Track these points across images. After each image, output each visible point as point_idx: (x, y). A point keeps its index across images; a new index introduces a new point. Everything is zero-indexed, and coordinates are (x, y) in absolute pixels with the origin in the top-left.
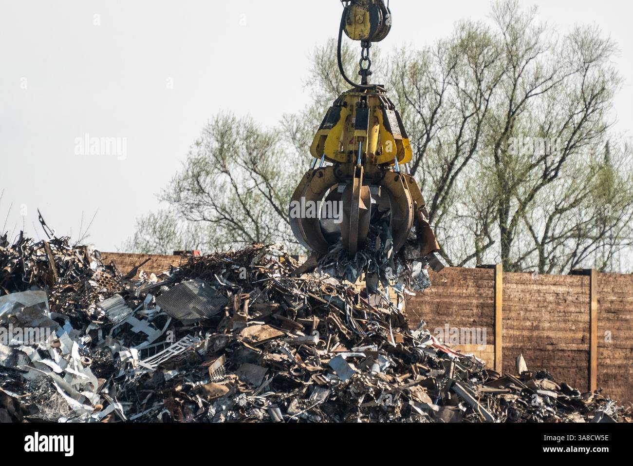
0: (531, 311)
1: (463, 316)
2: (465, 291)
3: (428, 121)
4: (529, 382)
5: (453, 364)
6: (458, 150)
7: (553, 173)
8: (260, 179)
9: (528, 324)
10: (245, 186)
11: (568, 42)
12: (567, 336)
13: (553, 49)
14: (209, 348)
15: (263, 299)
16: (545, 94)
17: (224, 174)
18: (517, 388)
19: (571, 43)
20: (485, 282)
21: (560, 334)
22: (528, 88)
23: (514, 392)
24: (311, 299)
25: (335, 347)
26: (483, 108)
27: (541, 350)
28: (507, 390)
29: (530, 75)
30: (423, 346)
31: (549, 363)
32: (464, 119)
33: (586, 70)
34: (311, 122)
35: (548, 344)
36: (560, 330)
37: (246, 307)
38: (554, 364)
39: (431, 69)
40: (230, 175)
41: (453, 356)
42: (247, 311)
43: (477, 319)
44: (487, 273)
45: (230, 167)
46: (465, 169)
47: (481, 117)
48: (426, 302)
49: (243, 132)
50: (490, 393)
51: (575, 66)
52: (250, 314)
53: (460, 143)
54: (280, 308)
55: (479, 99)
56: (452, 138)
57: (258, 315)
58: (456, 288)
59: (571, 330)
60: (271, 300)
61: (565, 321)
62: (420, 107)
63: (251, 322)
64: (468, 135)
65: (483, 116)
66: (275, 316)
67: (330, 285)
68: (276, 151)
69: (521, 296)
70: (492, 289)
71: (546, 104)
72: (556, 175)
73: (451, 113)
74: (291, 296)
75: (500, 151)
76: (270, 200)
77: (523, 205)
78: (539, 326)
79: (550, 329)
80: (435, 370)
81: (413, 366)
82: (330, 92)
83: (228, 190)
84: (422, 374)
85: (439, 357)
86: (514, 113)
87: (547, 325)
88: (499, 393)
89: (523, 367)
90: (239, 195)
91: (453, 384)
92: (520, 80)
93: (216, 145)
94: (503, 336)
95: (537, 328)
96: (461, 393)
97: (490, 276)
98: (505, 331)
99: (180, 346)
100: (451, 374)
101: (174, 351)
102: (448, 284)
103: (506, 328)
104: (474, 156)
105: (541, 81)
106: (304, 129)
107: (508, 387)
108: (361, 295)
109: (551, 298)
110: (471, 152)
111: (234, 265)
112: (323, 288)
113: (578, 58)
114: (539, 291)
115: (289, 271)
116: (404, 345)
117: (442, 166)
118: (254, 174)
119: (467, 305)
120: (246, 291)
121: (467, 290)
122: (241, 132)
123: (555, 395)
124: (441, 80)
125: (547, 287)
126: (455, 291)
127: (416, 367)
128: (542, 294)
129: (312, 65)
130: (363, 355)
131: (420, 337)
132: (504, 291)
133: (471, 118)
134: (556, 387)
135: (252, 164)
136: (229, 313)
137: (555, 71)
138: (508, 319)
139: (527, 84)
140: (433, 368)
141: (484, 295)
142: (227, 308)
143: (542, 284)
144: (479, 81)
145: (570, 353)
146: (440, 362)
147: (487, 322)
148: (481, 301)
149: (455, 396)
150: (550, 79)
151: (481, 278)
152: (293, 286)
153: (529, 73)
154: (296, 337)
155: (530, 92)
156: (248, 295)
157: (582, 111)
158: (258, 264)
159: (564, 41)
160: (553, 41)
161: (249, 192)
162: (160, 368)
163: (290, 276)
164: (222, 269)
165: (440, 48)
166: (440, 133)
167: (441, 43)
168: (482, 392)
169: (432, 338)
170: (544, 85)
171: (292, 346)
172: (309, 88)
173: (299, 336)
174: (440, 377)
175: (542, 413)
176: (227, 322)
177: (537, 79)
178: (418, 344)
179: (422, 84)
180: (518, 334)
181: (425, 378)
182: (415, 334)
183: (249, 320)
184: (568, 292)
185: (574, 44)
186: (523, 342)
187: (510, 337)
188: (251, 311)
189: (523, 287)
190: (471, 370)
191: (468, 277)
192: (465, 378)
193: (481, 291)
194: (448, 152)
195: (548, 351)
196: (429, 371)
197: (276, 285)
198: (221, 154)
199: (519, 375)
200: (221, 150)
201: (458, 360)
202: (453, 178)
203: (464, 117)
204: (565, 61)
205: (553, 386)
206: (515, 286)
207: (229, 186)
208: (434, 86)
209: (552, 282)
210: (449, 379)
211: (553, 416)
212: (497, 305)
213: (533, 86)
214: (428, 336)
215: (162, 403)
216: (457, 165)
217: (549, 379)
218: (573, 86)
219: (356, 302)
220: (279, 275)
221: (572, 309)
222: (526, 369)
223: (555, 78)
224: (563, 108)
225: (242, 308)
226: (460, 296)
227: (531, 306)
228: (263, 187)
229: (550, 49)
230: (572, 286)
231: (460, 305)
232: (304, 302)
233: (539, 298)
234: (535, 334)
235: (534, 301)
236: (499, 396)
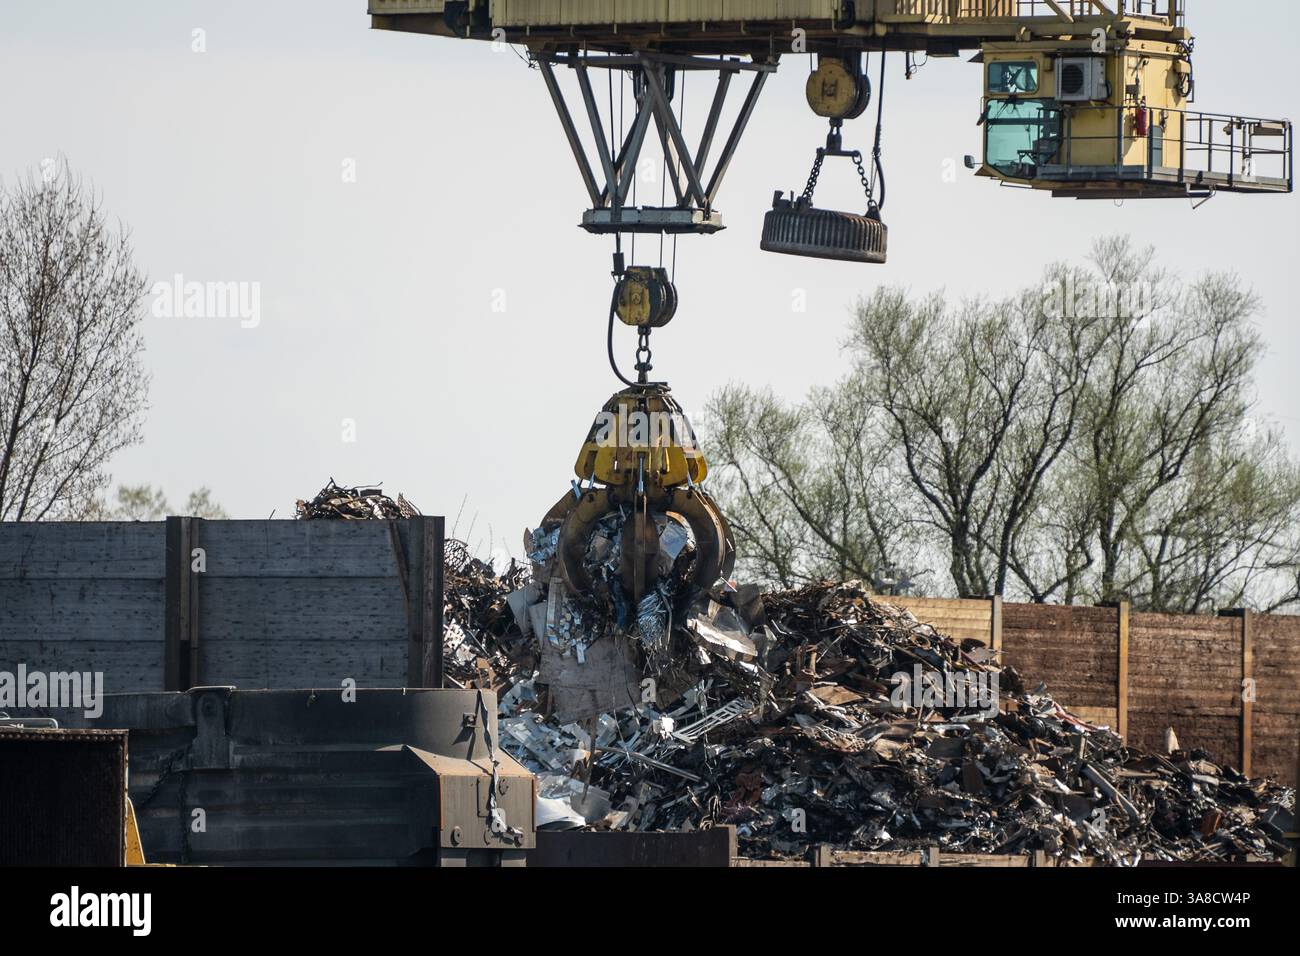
0: (1166, 663)
1: (1077, 670)
2: (1079, 637)
3: (1006, 399)
4: (1182, 764)
5: (1084, 740)
6: (1047, 436)
7: (1172, 470)
8: (779, 474)
9: (1161, 680)
10: (759, 482)
11: (1195, 294)
12: (1212, 696)
13: (1174, 304)
14: (764, 715)
15: (835, 653)
16: (1162, 364)
17: (734, 467)
18: (1166, 771)
19: (1199, 296)
20: (1106, 625)
21: (1203, 695)
22: (1139, 356)
23: (1163, 777)
24: (897, 653)
25: (929, 715)
26: (1079, 382)
27: (1178, 715)
28: (1154, 774)
29: (1142, 338)
30: (1044, 716)
31: (1188, 732)
32: (1054, 397)
33: (1219, 332)
34: (849, 397)
35: (1187, 707)
36: (1204, 688)
37: (813, 662)
38: (1195, 734)
39: (1012, 328)
40: (738, 467)
41: (1083, 730)
42: (814, 667)
43: (1095, 674)
44: (1109, 613)
45: (740, 457)
46: (1055, 463)
47: (1076, 395)
48: (1028, 651)
49: (759, 409)
50: (1132, 778)
51: (1204, 327)
52: (818, 671)
53: (1048, 428)
54: (856, 664)
55: (1075, 370)
56: (1039, 421)
57: (828, 673)
58: (1067, 633)
59: (1217, 689)
60: (845, 653)
61: (1209, 677)
62: (995, 379)
63: (820, 683)
64: (1059, 419)
65: (1081, 392)
66: (851, 675)
67: (922, 634)
68: (802, 436)
69: (1153, 644)
70: (1115, 635)
71: (1162, 376)
72: (1176, 472)
73: (1037, 387)
74: (871, 648)
75: (1101, 441)
76: (793, 501)
77: (1132, 511)
78: (1176, 684)
79: (1190, 687)
80: (1060, 748)
81: (1031, 743)
82: (875, 358)
83: (737, 488)
84: (1042, 753)
85: (1064, 730)
86: (1120, 389)
87: (1186, 682)
88: (1144, 778)
89: (1173, 744)
90: (751, 495)
91: (1084, 766)
92: (1128, 345)
93: (721, 427)
94: (1129, 697)
95: (1173, 686)
96: (1094, 778)
97: (1112, 617)
98: (1131, 690)
99: (728, 713)
100: (1081, 753)
101: (719, 718)
102: (1058, 628)
103: (1133, 686)
104: (1068, 445)
105: (1156, 346)
106: (839, 407)
107: (1155, 771)
108: (962, 648)
109: (1191, 647)
110: (1063, 441)
111: (796, 607)
112: (912, 638)
113: (1207, 317)
114: (1176, 637)
115: (868, 616)
116: (1020, 714)
117: (1024, 460)
118: (772, 467)
119: (1082, 655)
120: (813, 642)
121: (1082, 635)
122: (756, 410)
123: (1215, 781)
124: (1025, 344)
125: (1187, 632)
126: (1066, 636)
127: (1034, 743)
128: (1179, 642)
129: (852, 319)
130: (966, 727)
131: (1040, 705)
132: (1130, 636)
133: (1065, 396)
134: (1217, 771)
135: (769, 454)
136: (791, 670)
137: (1175, 334)
138: (1136, 674)
139: (1138, 351)
140: (1058, 745)
141: (1104, 642)
142: (788, 664)
143: (1179, 628)
144: (1076, 346)
145: (1216, 719)
146: (1066, 737)
147: (1107, 678)
148: (1101, 650)
149: (1088, 782)
150: (1169, 343)
151: (1101, 620)
152: (874, 637)
153: (1141, 335)
154: (878, 702)
155: (1142, 360)
156: (815, 647)
157: (1212, 387)
158: (828, 607)
159: (1190, 293)
160: (1174, 293)
161: (765, 491)
162: (701, 740)
163: (869, 622)
164: (781, 612)
165: (1024, 301)
166: (1022, 415)
167: (1028, 293)
168: (1121, 777)
169: (1055, 705)
170: (1160, 352)
171: (873, 714)
172: (847, 350)
173: (882, 700)
174: (1067, 757)
175: (1200, 805)
176: (789, 683)
177: (1151, 343)
178: (1037, 713)
179: (999, 349)
180: (1148, 693)
181: (1048, 758)
182: (1033, 700)
183: (817, 680)
184: (1214, 639)
185: (1202, 298)
186: (1155, 704)
187: (1138, 698)
188: (820, 668)
189: (1155, 631)
190: (1107, 748)
191: (1084, 618)
192: (1099, 758)
193: (1101, 637)
194: (1034, 439)
195: (1188, 716)
196: (1051, 749)
197: (851, 634)
198: (728, 439)
199: (1169, 754)
200: (728, 435)
201: (1088, 734)
202: (1040, 474)
203: (1054, 394)
204: (1190, 319)
205: (1212, 770)
206: (1144, 630)
207: (739, 482)
208: (1015, 352)
209: (1194, 626)
210: (1078, 759)
211: (1214, 810)
212: (1121, 655)
213: (1146, 353)
214: (1050, 702)
215: (704, 787)
216: (1045, 457)
217: (1207, 760)
218: (1199, 355)
219: (955, 658)
220: (855, 621)
221: (1219, 661)
222: (1177, 747)
223: (1176, 342)
224: (1186, 383)
225: (807, 663)
226: (1073, 643)
227: (1165, 657)
228: (784, 484)
229: (1169, 304)
230: (1219, 631)
231: (1072, 655)
232: (888, 657)
233: (1176, 647)
234: (1171, 693)
235: (1168, 650)
236: (1144, 783)
